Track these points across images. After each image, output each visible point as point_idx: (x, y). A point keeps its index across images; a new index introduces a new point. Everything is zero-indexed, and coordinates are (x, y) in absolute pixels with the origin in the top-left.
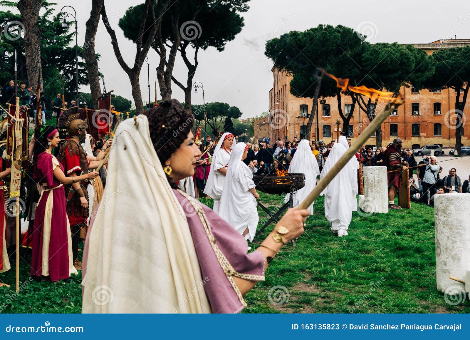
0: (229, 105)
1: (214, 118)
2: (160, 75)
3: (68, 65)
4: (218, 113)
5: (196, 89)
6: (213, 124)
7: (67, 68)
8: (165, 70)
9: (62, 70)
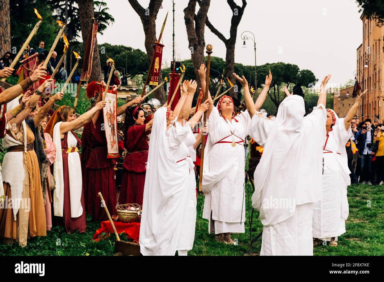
0: (299, 67)
1: (276, 86)
2: (189, 19)
3: (64, 2)
4: (280, 78)
5: (244, 42)
6: (275, 96)
7: (63, 7)
8: (196, 13)
9: (55, 10)
